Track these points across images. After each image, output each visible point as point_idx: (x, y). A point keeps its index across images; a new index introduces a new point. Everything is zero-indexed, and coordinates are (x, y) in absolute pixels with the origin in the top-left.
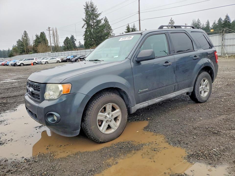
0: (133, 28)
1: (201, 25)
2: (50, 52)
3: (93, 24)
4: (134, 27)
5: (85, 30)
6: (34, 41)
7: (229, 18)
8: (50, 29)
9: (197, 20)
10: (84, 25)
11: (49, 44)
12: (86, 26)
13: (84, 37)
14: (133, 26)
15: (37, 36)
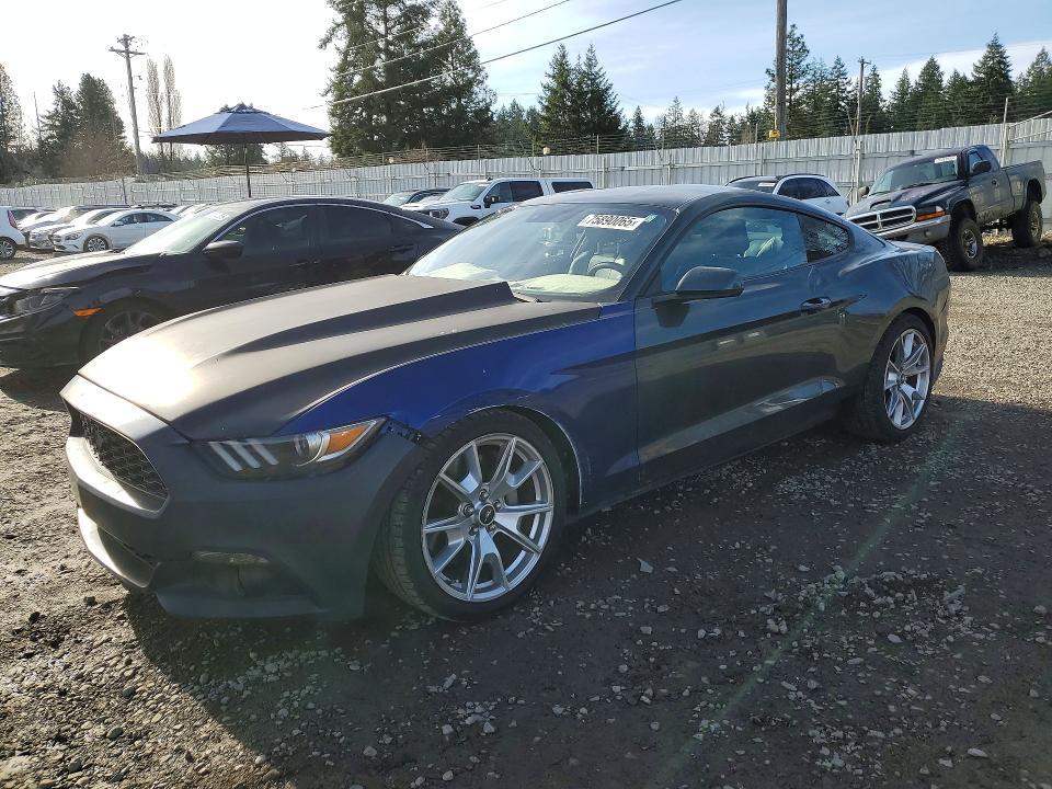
0: (584, 68)
1: (849, 88)
2: (129, 180)
3: (381, 29)
4: (590, 66)
5: (337, 60)
6: (48, 118)
7: (1002, 57)
8: (131, 49)
9: (830, 64)
10: (334, 30)
11: (130, 141)
12: (341, 41)
13: (330, 97)
14: (584, 59)
15: (61, 93)
